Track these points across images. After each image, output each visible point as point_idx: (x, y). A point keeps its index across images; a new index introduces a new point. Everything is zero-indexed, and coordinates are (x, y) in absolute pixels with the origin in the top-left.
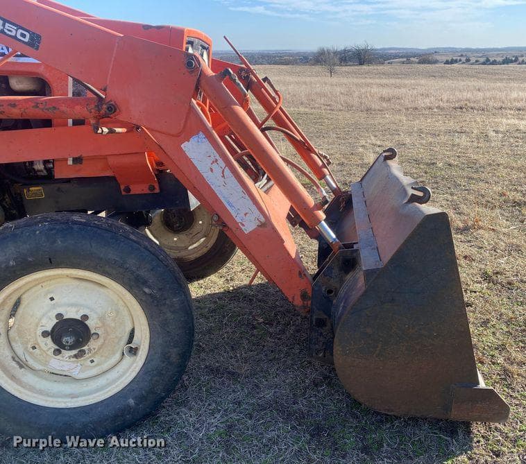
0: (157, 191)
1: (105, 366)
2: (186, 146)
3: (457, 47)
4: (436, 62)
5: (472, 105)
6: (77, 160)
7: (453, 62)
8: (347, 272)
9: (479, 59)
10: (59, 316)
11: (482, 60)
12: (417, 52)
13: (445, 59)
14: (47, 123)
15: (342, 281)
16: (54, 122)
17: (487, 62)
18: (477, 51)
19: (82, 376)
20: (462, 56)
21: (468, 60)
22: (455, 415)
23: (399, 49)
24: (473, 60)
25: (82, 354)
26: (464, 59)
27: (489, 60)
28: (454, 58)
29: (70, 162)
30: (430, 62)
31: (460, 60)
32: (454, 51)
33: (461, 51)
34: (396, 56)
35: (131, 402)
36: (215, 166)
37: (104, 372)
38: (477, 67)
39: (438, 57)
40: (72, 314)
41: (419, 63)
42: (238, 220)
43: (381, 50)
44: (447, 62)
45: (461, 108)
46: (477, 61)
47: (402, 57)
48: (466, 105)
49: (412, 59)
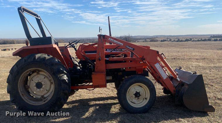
0: (143, 73)
1: (141, 102)
2: (155, 65)
3: (166, 35)
4: (157, 41)
5: (179, 58)
6: (130, 68)
7: (164, 41)
8: (182, 86)
9: (175, 40)
10: (136, 91)
11: (176, 40)
12: (149, 37)
13: (161, 39)
14: (125, 62)
15: (181, 88)
16: (127, 61)
17: (179, 41)
18: (174, 36)
19: (137, 103)
20: (168, 38)
21: (170, 40)
22: (205, 110)
23: (141, 36)
24: (173, 40)
25: (139, 98)
26: (169, 40)
27: (180, 40)
28: (165, 39)
29: (129, 68)
30: (155, 41)
31: (167, 40)
32: (164, 36)
33: (167, 37)
34: (140, 39)
35: (147, 107)
36: (160, 68)
37: (140, 103)
38: (175, 43)
39: (158, 39)
40: (138, 91)
41: (150, 41)
42: (163, 77)
43: (134, 36)
44: (162, 41)
45: (174, 59)
46: (174, 40)
47: (143, 39)
48: (176, 57)
49: (147, 40)
